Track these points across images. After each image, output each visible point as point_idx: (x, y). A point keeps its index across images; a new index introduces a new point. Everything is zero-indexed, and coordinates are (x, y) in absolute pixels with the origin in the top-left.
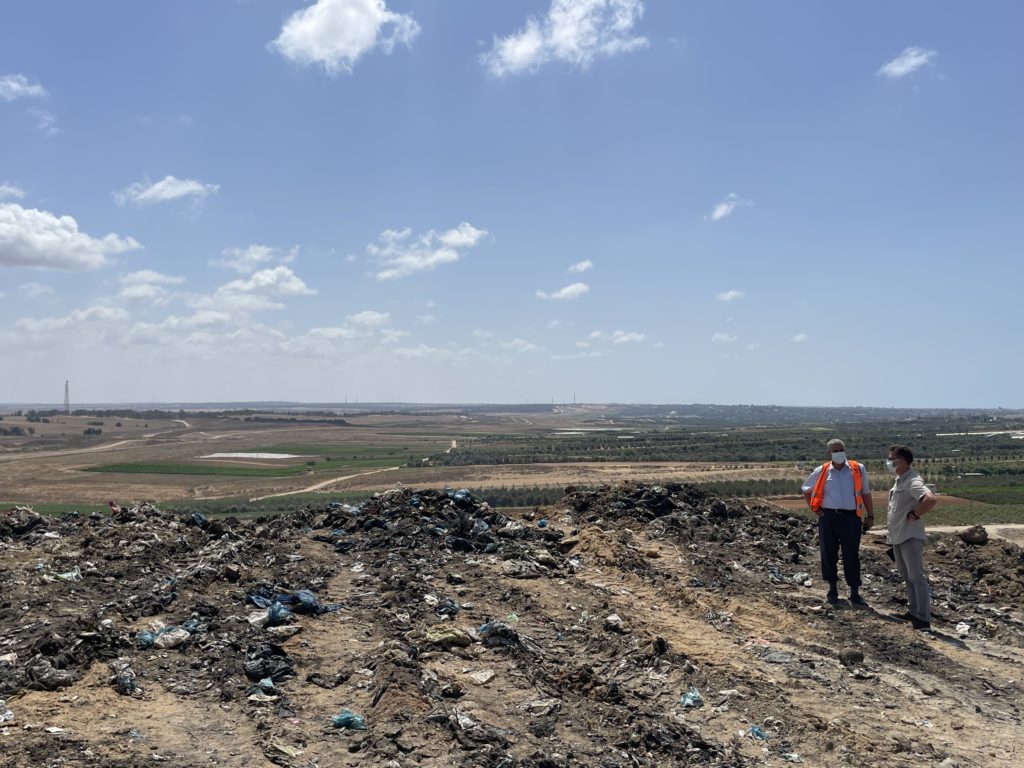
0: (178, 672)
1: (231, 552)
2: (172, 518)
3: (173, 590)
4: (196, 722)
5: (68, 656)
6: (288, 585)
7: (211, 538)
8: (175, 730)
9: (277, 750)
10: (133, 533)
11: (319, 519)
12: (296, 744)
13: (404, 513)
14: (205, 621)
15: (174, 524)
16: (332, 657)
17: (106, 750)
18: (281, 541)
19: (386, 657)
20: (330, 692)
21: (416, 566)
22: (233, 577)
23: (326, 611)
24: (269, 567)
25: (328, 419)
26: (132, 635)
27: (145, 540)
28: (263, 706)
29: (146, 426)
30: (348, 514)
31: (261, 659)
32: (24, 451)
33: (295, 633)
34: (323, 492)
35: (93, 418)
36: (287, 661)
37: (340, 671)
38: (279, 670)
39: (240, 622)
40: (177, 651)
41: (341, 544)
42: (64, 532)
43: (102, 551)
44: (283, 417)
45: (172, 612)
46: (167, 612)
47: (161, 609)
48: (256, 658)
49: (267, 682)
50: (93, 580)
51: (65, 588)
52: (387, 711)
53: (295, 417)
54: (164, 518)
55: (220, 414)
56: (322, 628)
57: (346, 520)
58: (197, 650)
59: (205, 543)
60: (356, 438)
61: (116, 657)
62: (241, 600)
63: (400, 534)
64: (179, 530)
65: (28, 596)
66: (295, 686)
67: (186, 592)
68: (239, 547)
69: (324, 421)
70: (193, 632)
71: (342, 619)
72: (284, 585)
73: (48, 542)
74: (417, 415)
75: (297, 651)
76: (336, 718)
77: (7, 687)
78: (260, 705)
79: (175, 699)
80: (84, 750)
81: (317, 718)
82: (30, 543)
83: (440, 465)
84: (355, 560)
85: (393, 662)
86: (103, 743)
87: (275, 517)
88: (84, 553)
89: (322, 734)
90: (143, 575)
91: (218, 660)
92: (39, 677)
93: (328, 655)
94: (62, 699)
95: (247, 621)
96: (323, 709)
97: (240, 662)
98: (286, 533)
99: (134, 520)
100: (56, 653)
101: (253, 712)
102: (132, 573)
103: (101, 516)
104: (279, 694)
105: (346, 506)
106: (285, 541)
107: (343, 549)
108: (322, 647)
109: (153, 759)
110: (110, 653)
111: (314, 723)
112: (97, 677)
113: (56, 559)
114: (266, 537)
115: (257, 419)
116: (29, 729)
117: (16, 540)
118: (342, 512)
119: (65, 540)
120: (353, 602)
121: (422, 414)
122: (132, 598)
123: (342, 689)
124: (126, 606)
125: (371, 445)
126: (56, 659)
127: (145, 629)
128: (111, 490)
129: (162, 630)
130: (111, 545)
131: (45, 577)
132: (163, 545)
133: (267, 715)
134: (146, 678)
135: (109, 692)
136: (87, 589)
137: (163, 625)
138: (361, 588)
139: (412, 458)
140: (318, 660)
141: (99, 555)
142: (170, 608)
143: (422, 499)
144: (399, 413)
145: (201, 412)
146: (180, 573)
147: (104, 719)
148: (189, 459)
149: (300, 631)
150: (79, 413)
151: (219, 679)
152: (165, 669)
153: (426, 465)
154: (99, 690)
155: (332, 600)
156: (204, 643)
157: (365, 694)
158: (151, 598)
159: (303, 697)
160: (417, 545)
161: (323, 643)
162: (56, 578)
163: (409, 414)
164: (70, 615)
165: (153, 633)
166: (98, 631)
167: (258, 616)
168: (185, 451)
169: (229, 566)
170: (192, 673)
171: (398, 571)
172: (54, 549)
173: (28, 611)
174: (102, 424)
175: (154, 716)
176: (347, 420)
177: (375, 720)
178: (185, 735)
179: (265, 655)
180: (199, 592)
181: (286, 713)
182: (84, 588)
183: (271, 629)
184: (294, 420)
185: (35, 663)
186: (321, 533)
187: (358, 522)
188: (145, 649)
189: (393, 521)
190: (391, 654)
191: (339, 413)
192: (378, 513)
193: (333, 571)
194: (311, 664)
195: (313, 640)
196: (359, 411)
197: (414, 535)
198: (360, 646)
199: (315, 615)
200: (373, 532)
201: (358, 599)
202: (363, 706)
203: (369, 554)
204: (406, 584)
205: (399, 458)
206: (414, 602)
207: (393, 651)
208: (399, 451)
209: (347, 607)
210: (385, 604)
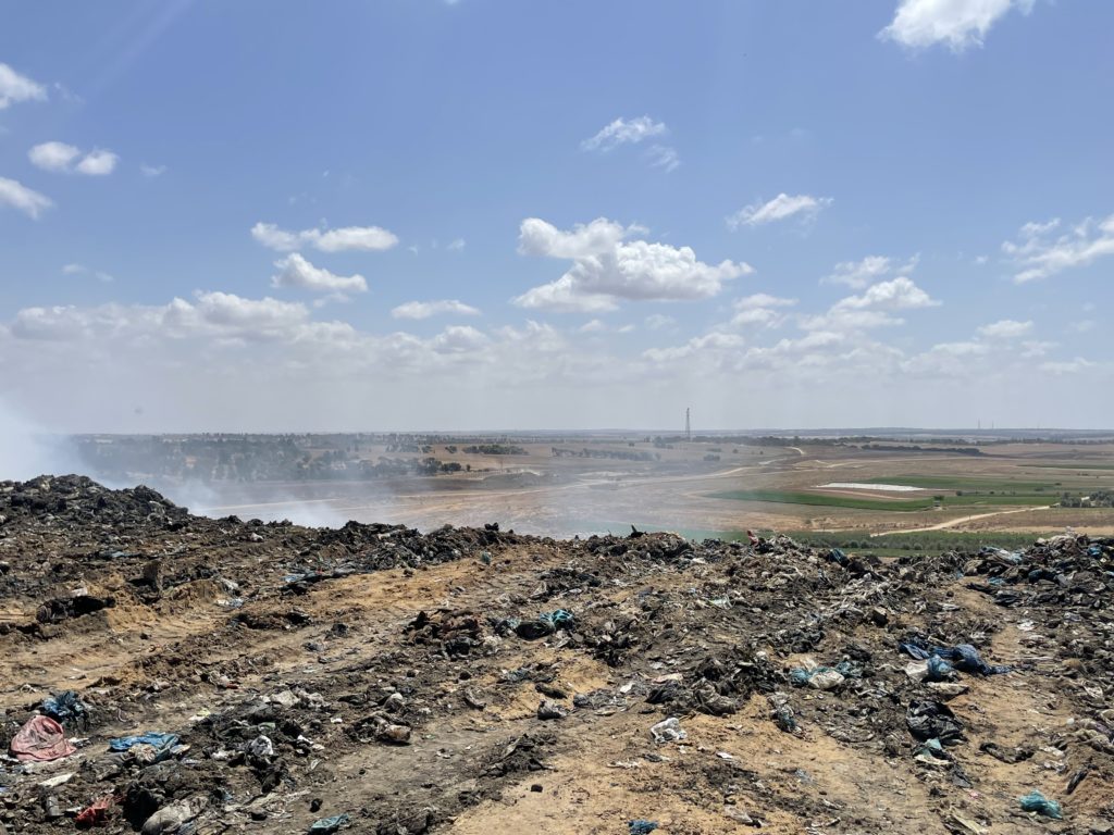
0: (835, 716)
1: (876, 593)
2: (809, 553)
3: (820, 628)
4: (862, 774)
5: (729, 683)
6: (944, 637)
7: (853, 577)
8: (841, 778)
9: (957, 822)
10: (774, 565)
11: (973, 564)
12: (979, 820)
13: (1081, 566)
14: (858, 666)
15: (812, 559)
16: (1008, 727)
17: (776, 786)
18: (930, 585)
19: (1079, 737)
20: (1011, 767)
21: (1105, 632)
22: (881, 621)
23: (993, 672)
24: (920, 614)
25: (957, 447)
26: (786, 670)
27: (787, 572)
28: (933, 769)
29: (762, 453)
30: (1007, 561)
31: (925, 717)
32: (653, 476)
33: (961, 693)
34: (954, 531)
35: (713, 445)
36: (956, 723)
37: (1020, 745)
38: (948, 733)
39: (896, 672)
40: (832, 694)
41: (1002, 596)
42: (710, 559)
43: (747, 581)
44: (905, 445)
45: (822, 652)
46: (816, 650)
47: (811, 647)
48: (920, 715)
49: (935, 743)
50: (742, 609)
51: (717, 615)
52: (1088, 803)
53: (919, 445)
54: (802, 552)
55: (835, 441)
56: (993, 692)
57: (1005, 568)
58: (853, 696)
59: (845, 582)
60: (994, 471)
61: (773, 691)
62: (893, 647)
63: (1078, 591)
64: (818, 565)
65: (686, 620)
66: (967, 753)
67: (833, 631)
68: (885, 589)
69: (954, 450)
70: (847, 676)
71: (1014, 683)
72: (939, 636)
73: (695, 567)
74: (1072, 443)
75: (964, 714)
76: (1024, 799)
77: (679, 706)
78: (930, 767)
79: (836, 745)
80: (756, 781)
81: (999, 795)
82: (681, 567)
83: (1105, 505)
84: (1022, 616)
85: (1090, 744)
86: (773, 778)
87: (919, 559)
88: (731, 581)
89: (1008, 814)
90: (787, 610)
91: (877, 710)
92: (705, 700)
93: (1004, 724)
94: (729, 725)
95: (904, 672)
96: (1005, 785)
97: (901, 716)
98: (933, 578)
99: (772, 551)
100: (718, 679)
101: (923, 774)
102: (776, 606)
103: (740, 544)
104: (950, 760)
105: (1003, 551)
106: (935, 587)
107: (1005, 602)
108: (994, 714)
109: (823, 805)
110: (767, 686)
111: (995, 800)
112: (757, 709)
113: (706, 584)
114: (912, 581)
115: (876, 447)
116: (703, 751)
117: (668, 563)
118: (999, 559)
119: (711, 567)
120: (1026, 666)
121: (1080, 443)
122: (782, 632)
123: (1023, 766)
124: (777, 640)
125: (1013, 478)
126: (718, 685)
127: (796, 664)
128: (731, 516)
129: (814, 670)
130: (754, 575)
131: (699, 601)
132: (805, 580)
133: (940, 781)
134: (804, 718)
135: (770, 726)
136: (737, 618)
137: (815, 665)
138: (1034, 650)
139: (1066, 496)
140: (992, 728)
141: (744, 584)
142: (819, 647)
143: (1103, 550)
144: (1047, 442)
145: (815, 440)
146: (825, 610)
147: (769, 753)
148: (805, 488)
149: (966, 691)
150: (700, 439)
151: (880, 731)
152: (822, 711)
153: (1085, 505)
154: (761, 723)
155: (999, 660)
156: (860, 690)
157: (1055, 777)
158: (799, 634)
159: (979, 768)
160: (1102, 606)
161: (996, 709)
162: (708, 603)
163: (1061, 443)
164: (724, 643)
165: (806, 671)
166: (754, 662)
167: (917, 668)
168: (801, 480)
169: (876, 609)
170: (851, 720)
171: (1080, 635)
172: (703, 575)
173: (687, 634)
174: (719, 450)
175: (818, 759)
176: (981, 449)
177: (1073, 811)
178: (853, 785)
179: (930, 713)
180: (846, 633)
181: (962, 782)
182: (735, 616)
183: (932, 684)
184: (917, 449)
185: (701, 686)
186: (975, 580)
187: (1020, 571)
188: (800, 687)
189: (1066, 574)
190: (1085, 734)
191: (970, 441)
192: (1045, 562)
193: (995, 626)
194: (984, 731)
195: (983, 703)
196: (996, 438)
197: (1096, 593)
198: (1043, 720)
199: (981, 675)
200: (1040, 585)
201: (1031, 662)
202: (1054, 791)
203: (1039, 611)
204: (1093, 653)
205: (1050, 496)
206: (1107, 676)
207: (1088, 732)
208: (1049, 487)
209: (1018, 670)
210: (1069, 673)
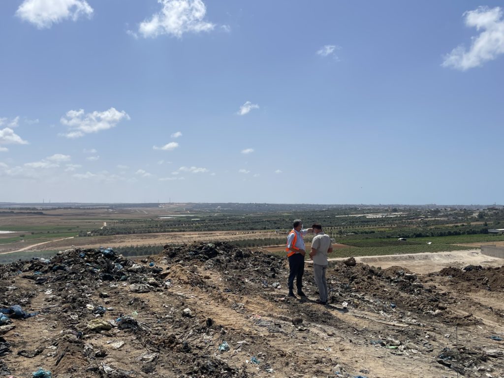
6: (7, 303)
11: (26, 267)
13: (75, 262)
16: (33, 341)
18: (4, 279)
19: (64, 338)
20: (31, 360)
21: (82, 289)
23: (29, 316)
25: (32, 211)
30: (43, 263)
33: (11, 329)
34: (29, 251)
36: (6, 345)
37: (37, 348)
41: (39, 279)
44: (6, 211)
52: (64, 367)
56: (27, 325)
57: (43, 266)
60: (50, 222)
63: (73, 273)
66: (11, 358)
69: (31, 213)
71: (39, 320)
72: (5, 303)
74: (84, 209)
75: (12, 339)
76: (35, 373)
81: (24, 374)
83: (97, 235)
84: (47, 288)
85: (68, 341)
93: (30, 340)
96: (27, 369)
98: (6, 275)
104: (1, 363)
105: (42, 259)
106: (6, 279)
107: (40, 283)
108: (27, 336)
111: (22, 377)
118: (40, 262)
120: (45, 311)
121: (87, 209)
123: (38, 358)
125: (58, 225)
138: (50, 303)
139: (81, 232)
140: (25, 343)
143: (86, 254)
144: (74, 208)
149: (14, 328)
153: (89, 235)
155: (33, 310)
157: (51, 359)
159: (15, 364)
160: (83, 278)
161: (27, 334)
163: (80, 209)
171: (72, 293)
176: (44, 212)
177: (57, 373)
181: (5, 373)
184: (12, 212)
186: (27, 274)
187: (49, 267)
189: (69, 266)
190: (67, 337)
191: (39, 208)
192: (61, 262)
193: (34, 294)
194: (21, 345)
195: (22, 332)
196: (51, 207)
197: (81, 273)
198: (49, 334)
199: (23, 319)
200: (58, 272)
201: (49, 309)
202: (50, 366)
203: (55, 284)
204: (76, 299)
205: (74, 232)
206: (81, 309)
207: (68, 335)
208: (74, 228)
209: (42, 313)
210: (64, 310)
